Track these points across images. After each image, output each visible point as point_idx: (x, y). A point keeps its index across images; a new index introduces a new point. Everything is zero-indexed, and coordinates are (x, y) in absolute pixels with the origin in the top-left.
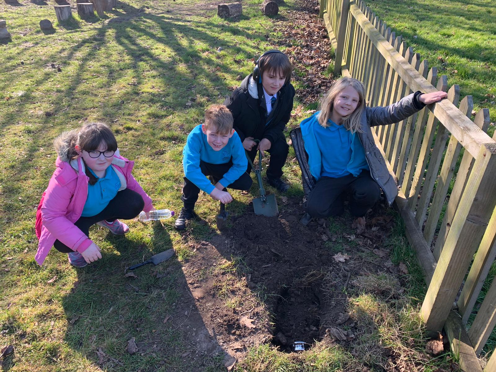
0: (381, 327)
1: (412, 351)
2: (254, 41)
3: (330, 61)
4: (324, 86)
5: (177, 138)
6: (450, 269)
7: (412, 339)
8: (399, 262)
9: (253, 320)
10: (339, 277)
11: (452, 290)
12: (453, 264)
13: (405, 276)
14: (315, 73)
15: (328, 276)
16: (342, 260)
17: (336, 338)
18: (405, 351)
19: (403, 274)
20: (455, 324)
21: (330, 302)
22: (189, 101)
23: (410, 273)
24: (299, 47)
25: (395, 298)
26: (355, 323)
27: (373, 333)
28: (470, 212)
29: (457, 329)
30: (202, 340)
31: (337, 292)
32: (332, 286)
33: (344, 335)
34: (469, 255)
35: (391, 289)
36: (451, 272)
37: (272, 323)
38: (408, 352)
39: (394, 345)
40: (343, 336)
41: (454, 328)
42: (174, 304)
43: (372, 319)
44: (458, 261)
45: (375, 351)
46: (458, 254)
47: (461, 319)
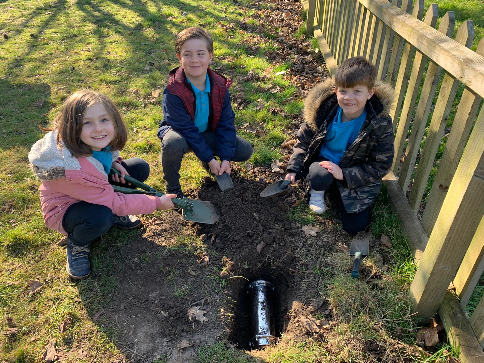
0: (361, 314)
1: (400, 344)
2: (221, 6)
3: (301, 23)
4: (295, 47)
5: (130, 103)
6: (449, 241)
7: (400, 328)
8: (380, 234)
9: (205, 312)
10: (311, 254)
11: (450, 268)
12: (453, 235)
13: (388, 250)
14: (285, 35)
15: (298, 253)
16: (313, 233)
17: (307, 330)
18: (391, 344)
19: (385, 248)
20: (452, 308)
21: (300, 285)
22: (147, 65)
23: (393, 247)
24: (269, 11)
25: (377, 277)
26: (330, 310)
27: (351, 323)
28: (479, 164)
29: (455, 314)
30: (142, 340)
31: (307, 272)
32: (301, 266)
33: (317, 326)
34: (474, 222)
35: (372, 267)
36: (449, 245)
37: (230, 314)
38: (394, 345)
39: (378, 337)
40: (315, 327)
41: (451, 313)
42: (110, 295)
43: (350, 305)
44: (459, 230)
45: (354, 346)
46: (459, 221)
47: (460, 301)
